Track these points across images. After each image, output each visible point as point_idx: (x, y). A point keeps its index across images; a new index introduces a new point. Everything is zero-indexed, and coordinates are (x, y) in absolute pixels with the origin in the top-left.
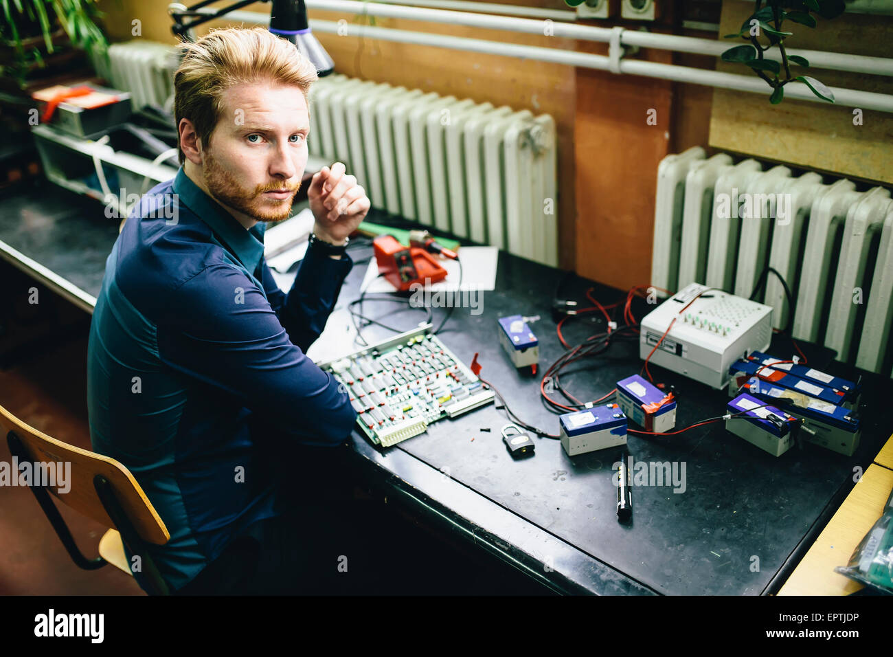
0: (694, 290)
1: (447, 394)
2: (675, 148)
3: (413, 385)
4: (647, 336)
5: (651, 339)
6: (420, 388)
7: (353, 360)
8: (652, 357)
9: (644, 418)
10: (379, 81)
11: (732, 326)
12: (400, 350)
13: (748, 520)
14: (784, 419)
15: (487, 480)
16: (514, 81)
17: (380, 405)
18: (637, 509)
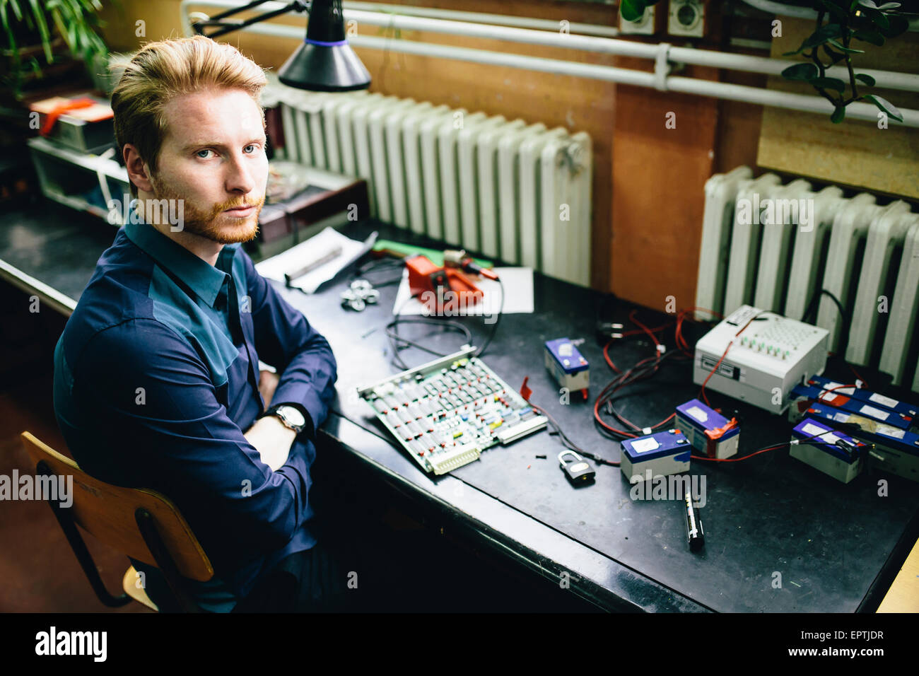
0: (745, 313)
1: (498, 421)
2: (719, 167)
3: (461, 410)
4: (702, 360)
5: (707, 363)
6: (469, 414)
7: (397, 384)
8: (709, 381)
9: (706, 444)
10: (402, 96)
11: (790, 349)
12: (444, 374)
13: (824, 549)
14: (853, 445)
15: (549, 509)
16: (547, 97)
17: (429, 431)
18: (709, 538)
